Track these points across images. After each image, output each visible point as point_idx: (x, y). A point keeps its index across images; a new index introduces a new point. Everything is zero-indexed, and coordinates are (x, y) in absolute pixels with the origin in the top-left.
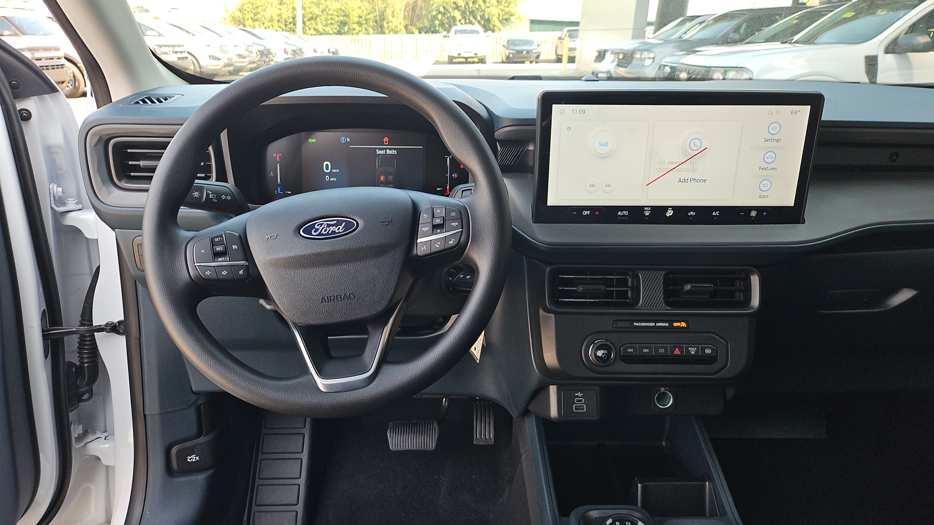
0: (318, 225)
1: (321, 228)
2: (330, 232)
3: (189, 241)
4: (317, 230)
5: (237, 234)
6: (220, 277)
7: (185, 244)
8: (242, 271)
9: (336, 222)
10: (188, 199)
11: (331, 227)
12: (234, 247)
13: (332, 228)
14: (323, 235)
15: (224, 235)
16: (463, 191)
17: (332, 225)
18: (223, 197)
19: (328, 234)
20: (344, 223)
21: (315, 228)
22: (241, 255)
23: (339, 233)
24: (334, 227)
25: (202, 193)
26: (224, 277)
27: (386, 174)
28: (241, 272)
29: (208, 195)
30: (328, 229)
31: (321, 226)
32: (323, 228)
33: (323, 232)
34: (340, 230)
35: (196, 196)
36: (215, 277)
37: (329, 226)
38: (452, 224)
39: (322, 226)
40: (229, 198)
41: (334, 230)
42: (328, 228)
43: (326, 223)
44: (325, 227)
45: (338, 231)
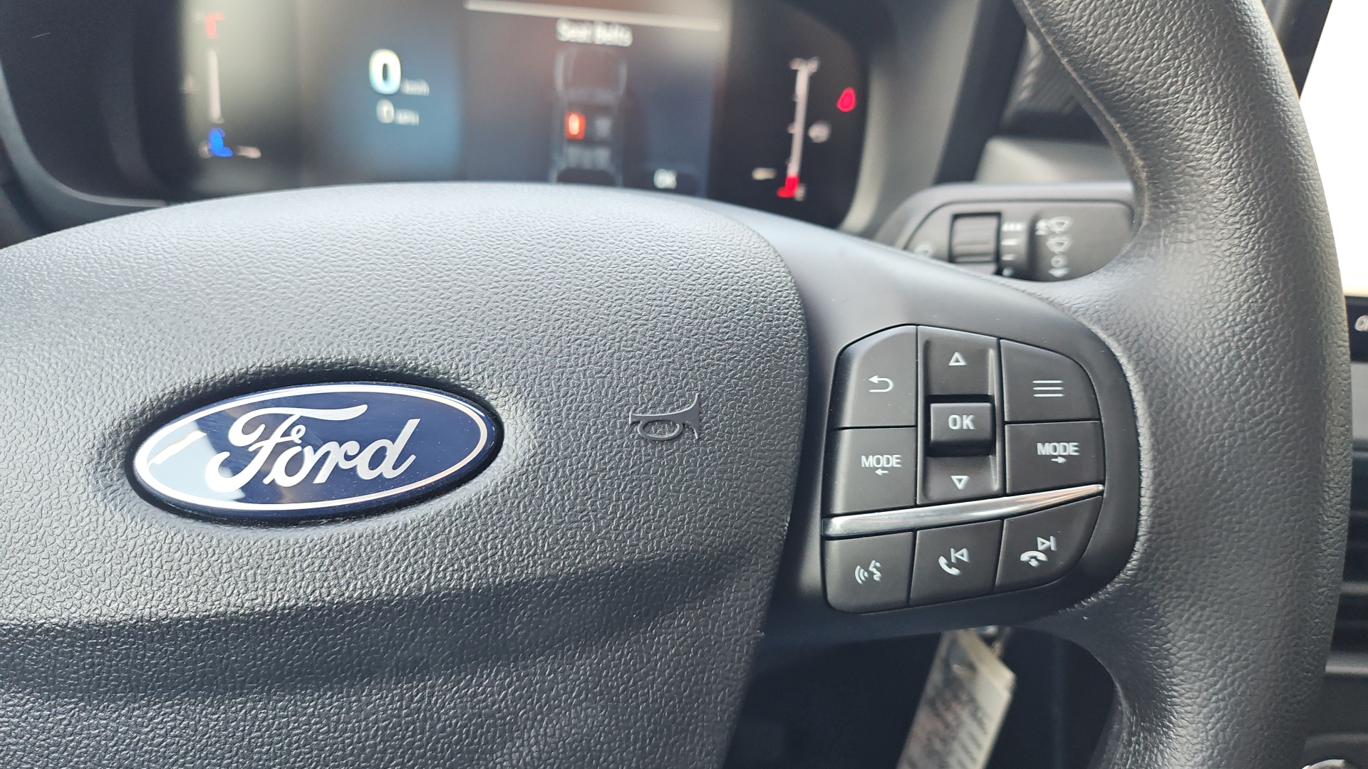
0: (247, 429)
1: (268, 446)
2: (320, 478)
9: (363, 408)
11: (332, 446)
13: (336, 453)
14: (274, 493)
16: (956, 217)
17: (339, 432)
19: (306, 489)
20: (412, 425)
21: (228, 447)
23: (380, 483)
24: (352, 447)
27: (589, 112)
30: (310, 458)
31: (266, 436)
32: (279, 449)
33: (278, 475)
34: (387, 470)
37: (319, 434)
38: (1044, 449)
39: (276, 437)
41: (346, 465)
42: (309, 450)
43: (297, 413)
44: (292, 444)
45: (372, 469)
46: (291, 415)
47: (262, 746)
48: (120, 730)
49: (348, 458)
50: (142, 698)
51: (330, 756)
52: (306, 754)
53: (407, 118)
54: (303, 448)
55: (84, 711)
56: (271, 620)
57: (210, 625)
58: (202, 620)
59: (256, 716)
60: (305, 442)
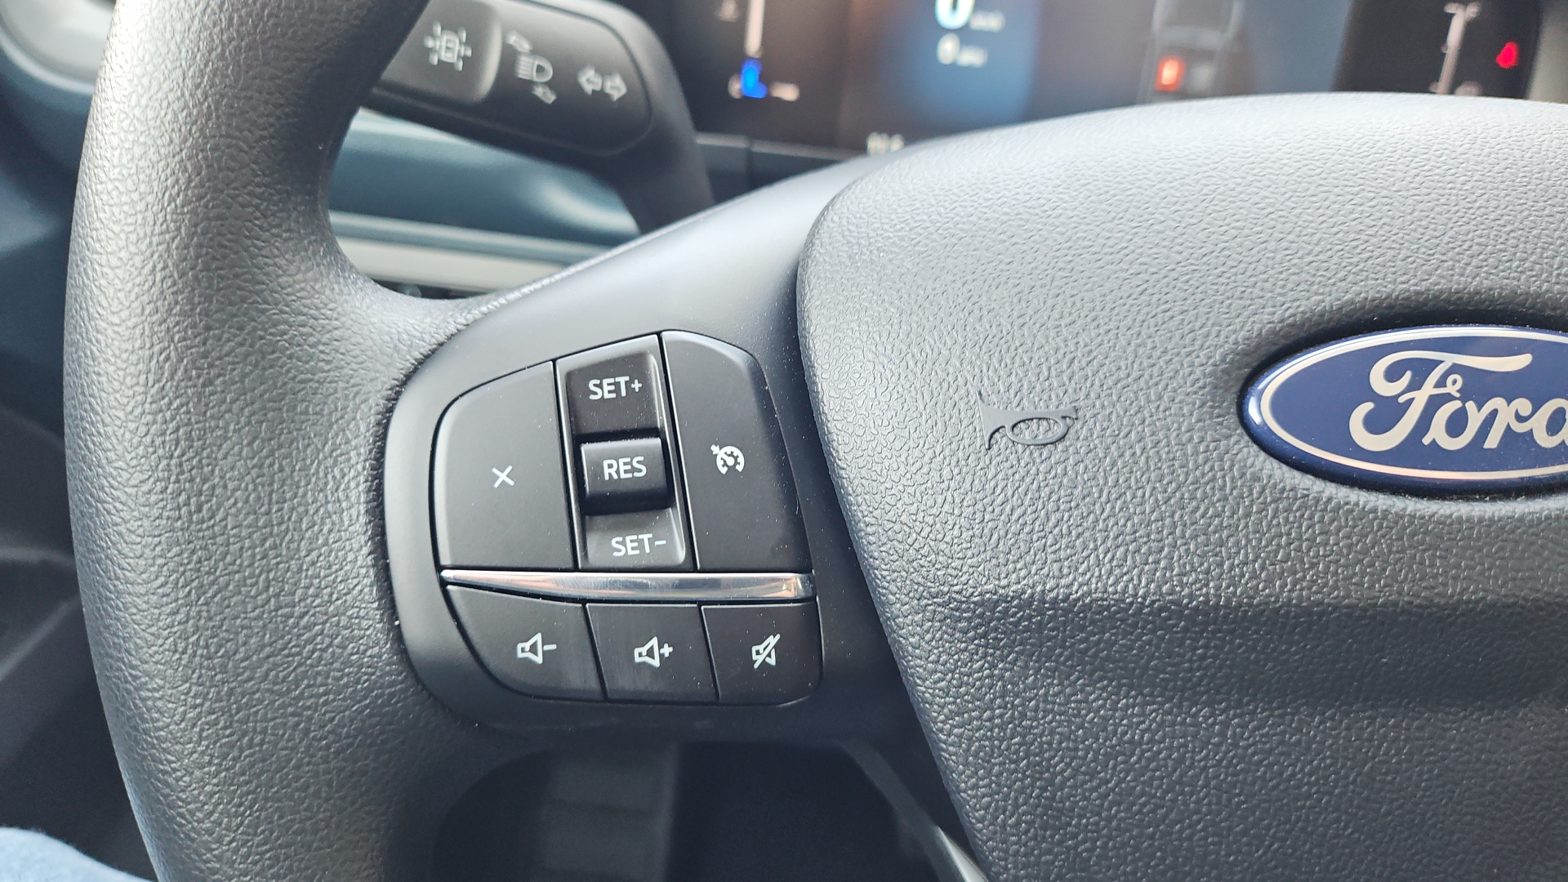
0: (1392, 374)
1: (1421, 398)
2: (1492, 442)
3: (408, 378)
4: (1385, 415)
5: (736, 356)
6: (622, 682)
7: (377, 402)
8: (772, 641)
9: (1528, 358)
10: (397, 70)
11: (1497, 403)
12: (727, 457)
13: (1507, 412)
14: (1438, 457)
15: (653, 362)
17: (1508, 386)
18: (589, 81)
19: (1473, 456)
21: (1373, 396)
22: (772, 526)
23: (1563, 453)
24: (1523, 405)
25: (476, 41)
26: (644, 684)
28: (765, 653)
29: (509, 57)
30: (1475, 418)
31: (1415, 385)
32: (1435, 403)
33: (1437, 433)
35: (448, 57)
36: (579, 677)
37: (1479, 387)
39: (1429, 388)
40: (616, 88)
41: (1519, 428)
42: (1471, 406)
43: (1450, 359)
44: (1449, 398)
45: (1552, 435)
46: (1442, 362)
47: (1386, 774)
48: (1212, 741)
49: (1520, 419)
50: (1248, 704)
51: (1465, 791)
52: (1437, 787)
53: (972, 57)
54: (1464, 402)
55: (1170, 714)
56: (1449, 616)
57: (1373, 617)
58: (1364, 610)
59: (1385, 736)
60: (1465, 395)
